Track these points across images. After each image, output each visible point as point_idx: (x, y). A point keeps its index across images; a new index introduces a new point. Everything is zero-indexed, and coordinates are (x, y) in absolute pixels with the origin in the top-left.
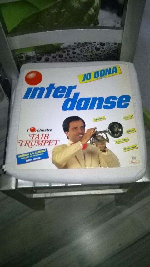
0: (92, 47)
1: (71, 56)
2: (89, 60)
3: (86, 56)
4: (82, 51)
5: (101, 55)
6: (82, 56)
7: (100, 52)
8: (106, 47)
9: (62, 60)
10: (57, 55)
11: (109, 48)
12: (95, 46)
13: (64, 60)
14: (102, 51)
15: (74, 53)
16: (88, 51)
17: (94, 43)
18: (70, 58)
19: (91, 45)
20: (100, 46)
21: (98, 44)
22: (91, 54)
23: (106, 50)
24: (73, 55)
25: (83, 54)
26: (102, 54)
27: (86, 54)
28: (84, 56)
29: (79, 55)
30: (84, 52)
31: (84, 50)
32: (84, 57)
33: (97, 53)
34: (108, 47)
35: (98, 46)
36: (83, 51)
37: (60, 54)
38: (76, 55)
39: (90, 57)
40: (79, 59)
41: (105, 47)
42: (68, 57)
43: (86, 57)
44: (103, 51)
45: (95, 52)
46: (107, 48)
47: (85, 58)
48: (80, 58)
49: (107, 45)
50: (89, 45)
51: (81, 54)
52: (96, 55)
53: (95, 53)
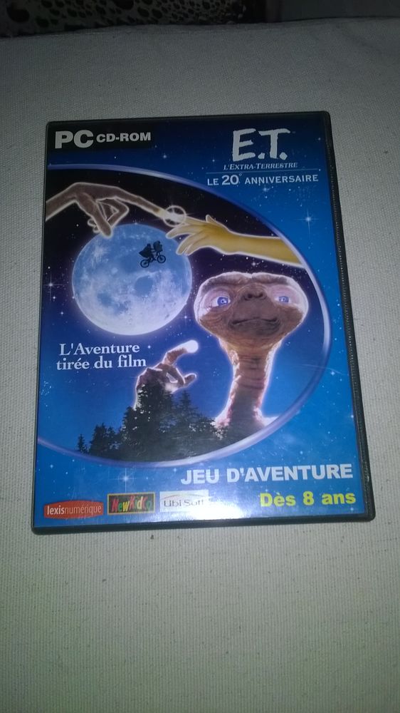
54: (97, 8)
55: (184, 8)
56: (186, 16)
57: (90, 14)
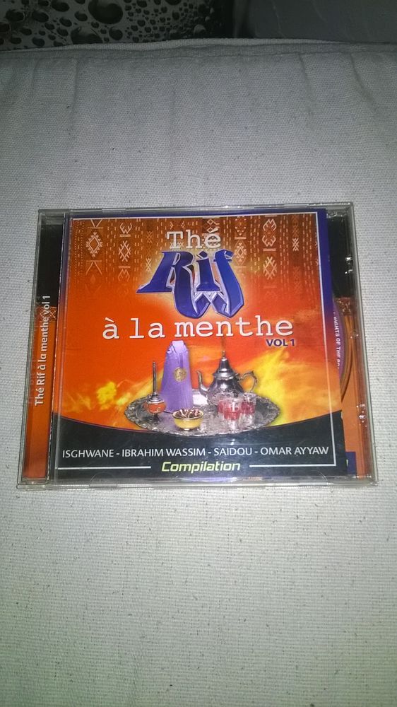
0: (58, 39)
8: (130, 24)
11: (148, 30)
12: (70, 30)
17: (60, 15)
19: (51, 27)
20: (96, 26)
21: (82, 17)
34: (142, 23)
35: (86, 28)
41: (123, 25)
46: (135, 28)
49: (131, 14)
50: (36, 27)
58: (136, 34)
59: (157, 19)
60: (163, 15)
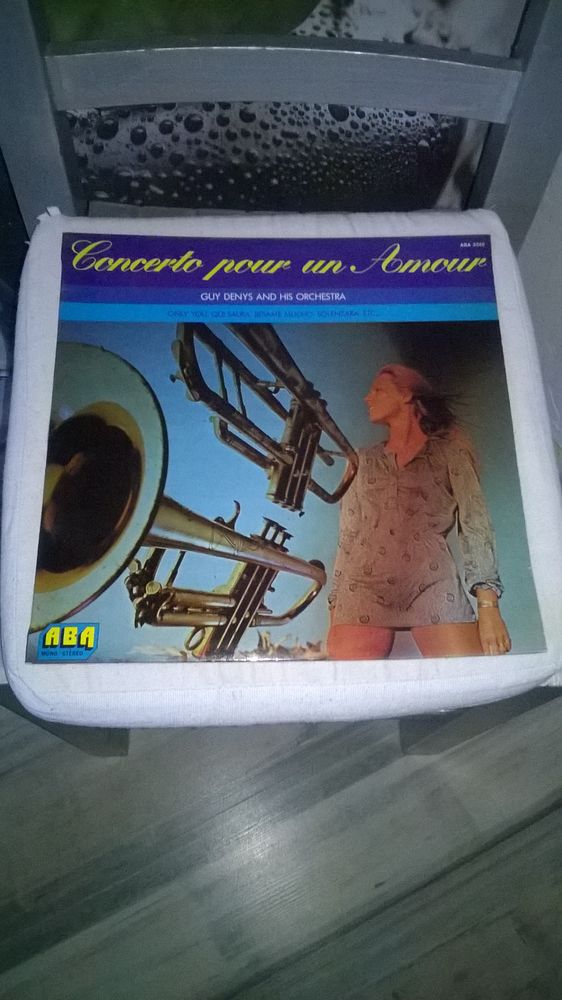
1: (233, 130)
2: (303, 153)
3: (295, 136)
4: (279, 115)
5: (352, 141)
6: (279, 137)
7: (346, 125)
9: (198, 142)
10: (179, 119)
11: (384, 123)
13: (206, 143)
14: (354, 125)
15: (247, 117)
16: (301, 114)
18: (231, 136)
22: (313, 132)
23: (373, 125)
24: (242, 125)
25: (280, 127)
26: (353, 135)
27: (294, 129)
28: (285, 134)
29: (265, 126)
30: (285, 119)
31: (287, 109)
32: (284, 141)
33: (336, 131)
36: (284, 114)
37: (192, 116)
38: (252, 128)
39: (308, 145)
40: (266, 147)
42: (221, 130)
43: (291, 141)
44: (360, 128)
45: (327, 123)
47: (289, 145)
48: (269, 143)
51: (274, 127)
52: (333, 137)
53: (331, 126)
54: (315, 119)
55: (390, 125)
56: (389, 131)
57: (306, 123)
58: (374, 121)
59: (392, 119)
60: (398, 118)
